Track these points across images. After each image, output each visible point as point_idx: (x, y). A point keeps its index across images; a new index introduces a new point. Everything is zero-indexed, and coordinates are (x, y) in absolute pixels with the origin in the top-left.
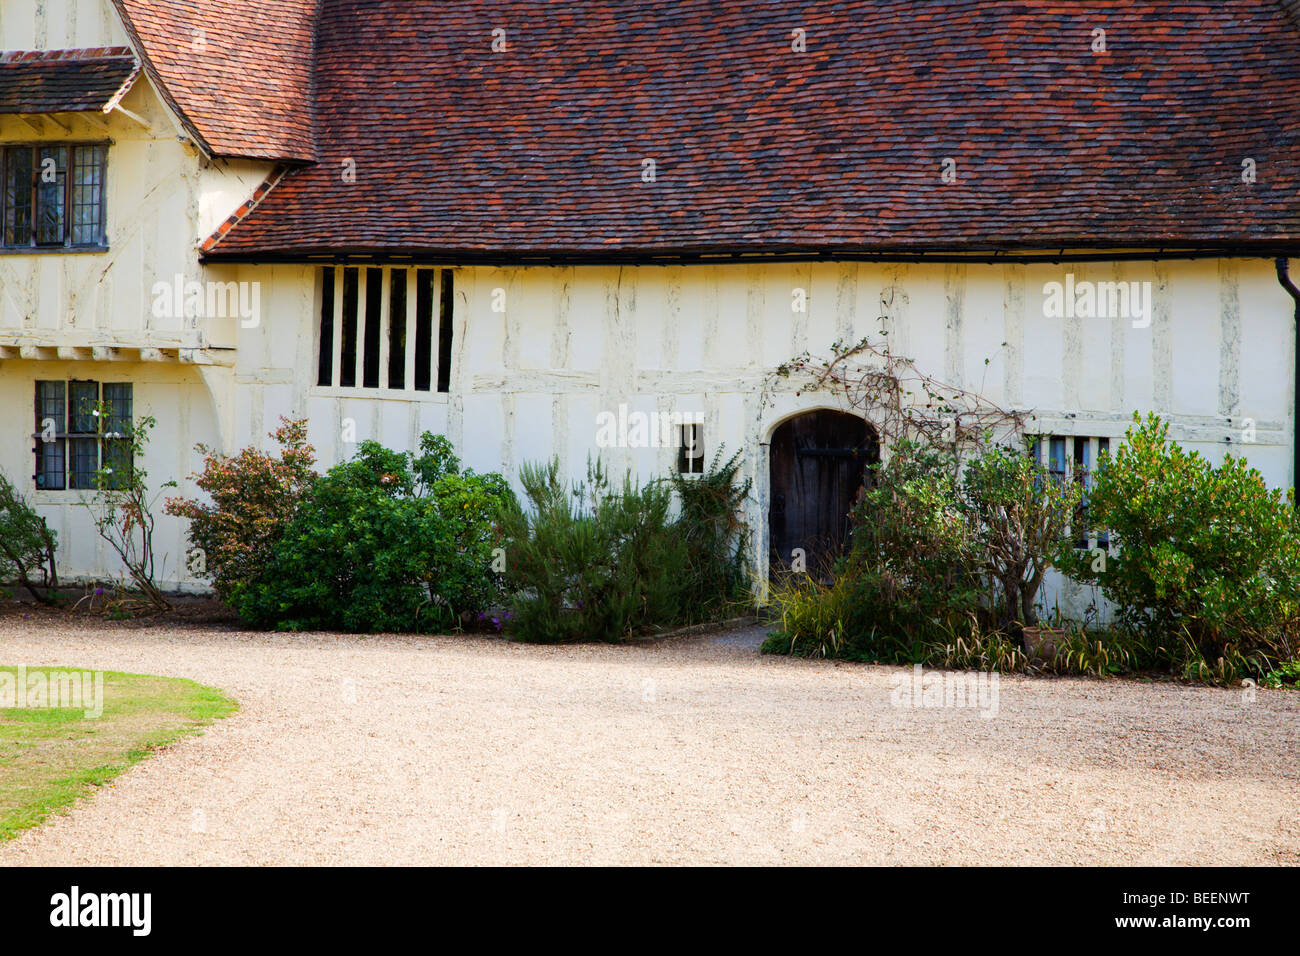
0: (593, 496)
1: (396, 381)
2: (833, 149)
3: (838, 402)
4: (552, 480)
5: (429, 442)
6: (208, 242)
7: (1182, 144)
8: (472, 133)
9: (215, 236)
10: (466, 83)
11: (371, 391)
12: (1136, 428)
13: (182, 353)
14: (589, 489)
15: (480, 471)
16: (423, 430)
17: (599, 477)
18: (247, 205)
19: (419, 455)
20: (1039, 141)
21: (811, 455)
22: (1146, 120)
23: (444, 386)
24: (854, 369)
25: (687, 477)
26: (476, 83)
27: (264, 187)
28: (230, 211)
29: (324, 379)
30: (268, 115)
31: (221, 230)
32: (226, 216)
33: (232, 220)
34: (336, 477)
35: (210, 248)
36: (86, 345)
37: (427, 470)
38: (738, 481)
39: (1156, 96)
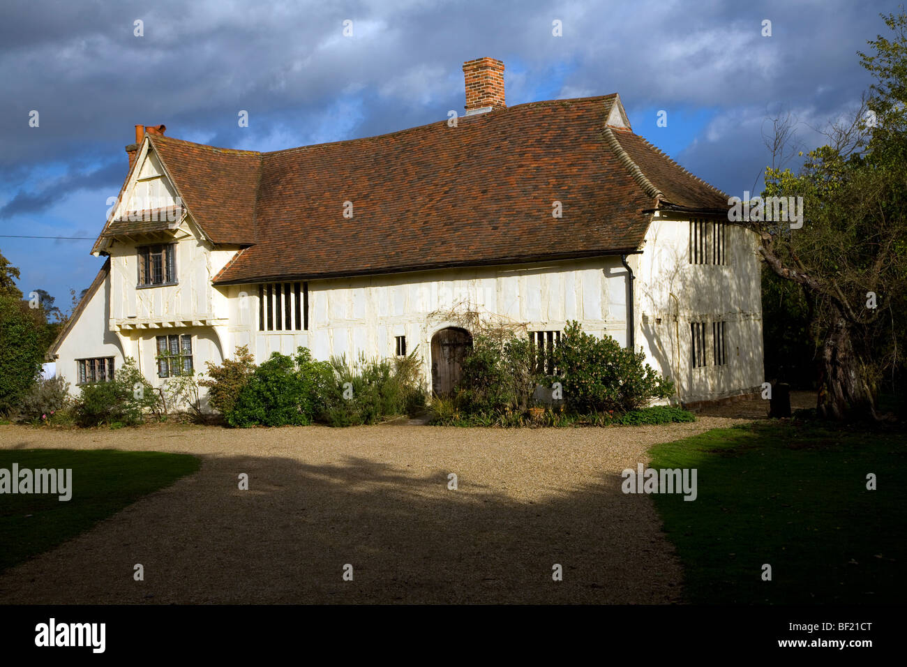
0: (362, 367)
1: (288, 327)
2: (451, 224)
3: (454, 324)
4: (344, 363)
5: (301, 349)
6: (215, 278)
7: (584, 213)
8: (313, 228)
9: (218, 275)
10: (312, 209)
11: (279, 332)
12: (568, 328)
13: (207, 322)
14: (360, 364)
15: (320, 360)
16: (298, 346)
17: (363, 360)
18: (230, 262)
19: (297, 355)
20: (528, 215)
21: (446, 345)
22: (570, 204)
23: (306, 327)
24: (462, 310)
25: (399, 357)
26: (316, 209)
27: (237, 255)
28: (223, 265)
29: (262, 328)
30: (237, 227)
31: (220, 272)
32: (222, 267)
33: (224, 269)
34: (264, 366)
35: (216, 280)
36: (173, 321)
37: (301, 360)
38: (418, 358)
39: (573, 196)
